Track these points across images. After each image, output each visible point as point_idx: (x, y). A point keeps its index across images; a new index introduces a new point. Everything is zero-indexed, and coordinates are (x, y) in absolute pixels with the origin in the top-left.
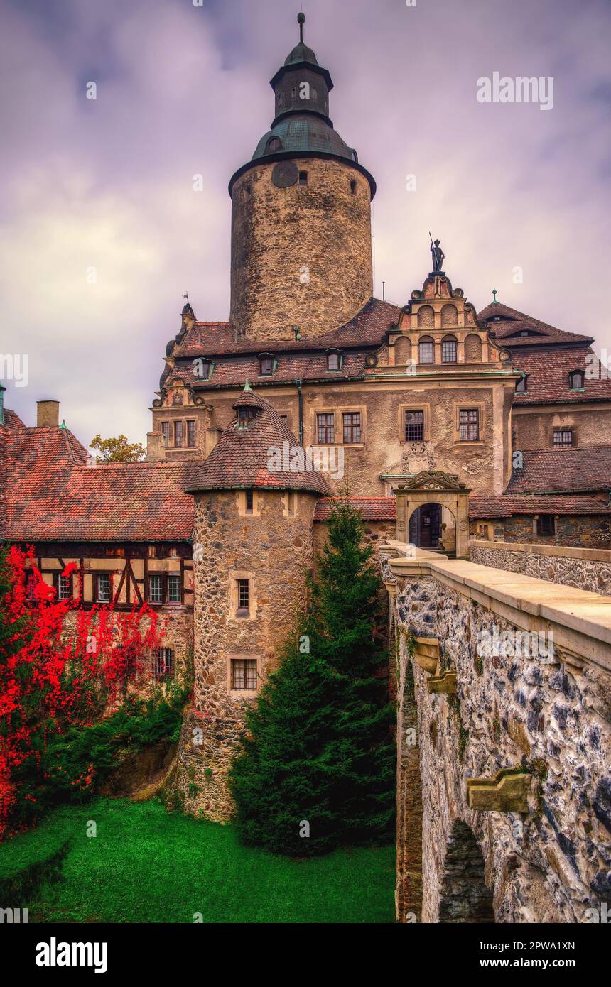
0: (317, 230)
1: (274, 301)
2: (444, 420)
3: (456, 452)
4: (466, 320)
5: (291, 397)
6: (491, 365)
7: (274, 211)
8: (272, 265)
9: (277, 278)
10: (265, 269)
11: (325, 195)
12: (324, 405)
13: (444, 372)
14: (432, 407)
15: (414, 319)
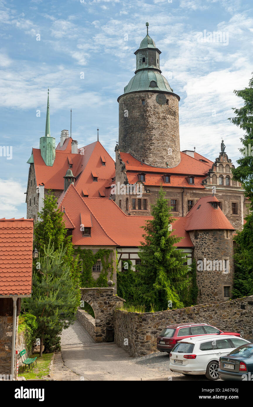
0: (172, 124)
1: (159, 151)
2: (227, 206)
3: (232, 218)
5: (179, 193)
7: (157, 113)
8: (157, 136)
9: (159, 142)
10: (154, 136)
12: (190, 197)
13: (227, 189)
14: (224, 201)
15: (218, 168)
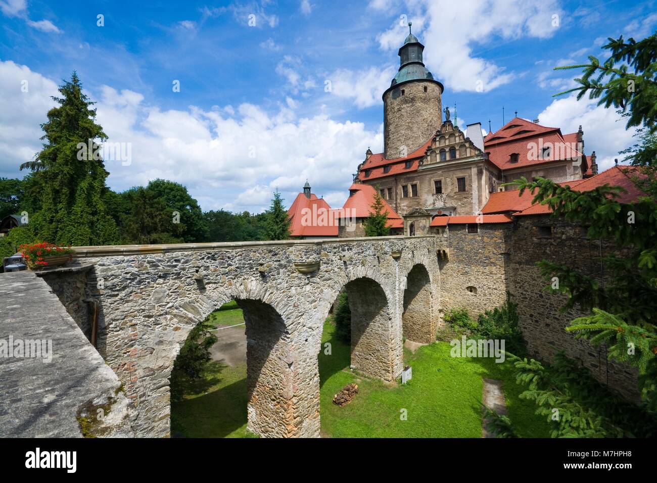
0: (408, 112)
2: (450, 184)
3: (455, 197)
4: (460, 139)
6: (471, 157)
10: (391, 131)
11: (411, 97)
12: (404, 182)
13: (450, 163)
14: (445, 178)
15: (437, 143)
